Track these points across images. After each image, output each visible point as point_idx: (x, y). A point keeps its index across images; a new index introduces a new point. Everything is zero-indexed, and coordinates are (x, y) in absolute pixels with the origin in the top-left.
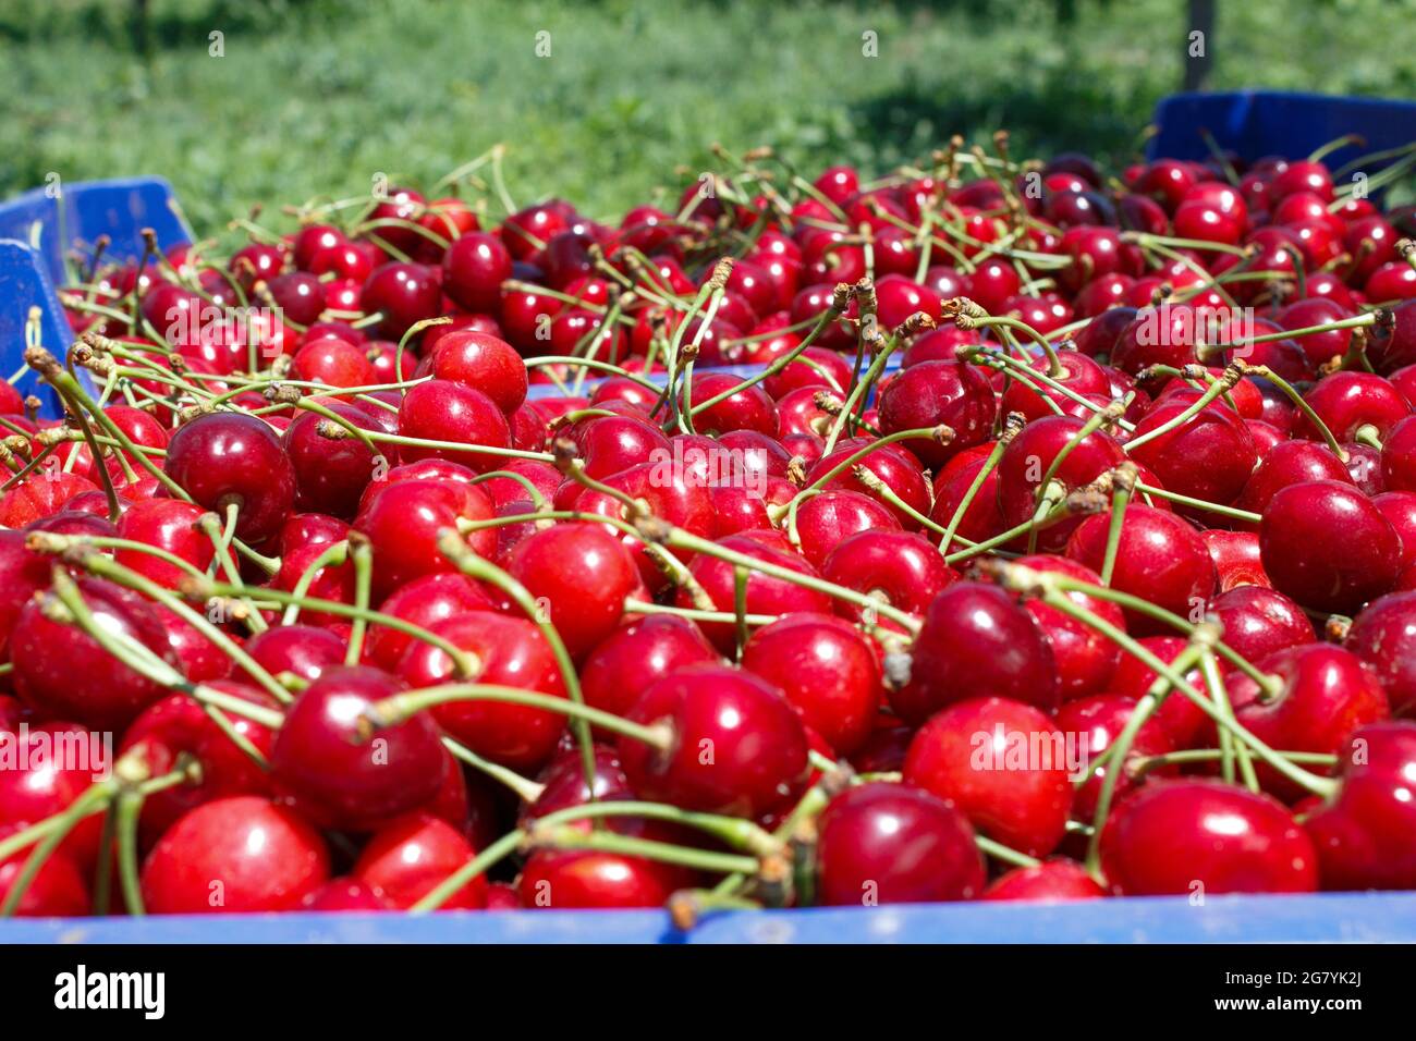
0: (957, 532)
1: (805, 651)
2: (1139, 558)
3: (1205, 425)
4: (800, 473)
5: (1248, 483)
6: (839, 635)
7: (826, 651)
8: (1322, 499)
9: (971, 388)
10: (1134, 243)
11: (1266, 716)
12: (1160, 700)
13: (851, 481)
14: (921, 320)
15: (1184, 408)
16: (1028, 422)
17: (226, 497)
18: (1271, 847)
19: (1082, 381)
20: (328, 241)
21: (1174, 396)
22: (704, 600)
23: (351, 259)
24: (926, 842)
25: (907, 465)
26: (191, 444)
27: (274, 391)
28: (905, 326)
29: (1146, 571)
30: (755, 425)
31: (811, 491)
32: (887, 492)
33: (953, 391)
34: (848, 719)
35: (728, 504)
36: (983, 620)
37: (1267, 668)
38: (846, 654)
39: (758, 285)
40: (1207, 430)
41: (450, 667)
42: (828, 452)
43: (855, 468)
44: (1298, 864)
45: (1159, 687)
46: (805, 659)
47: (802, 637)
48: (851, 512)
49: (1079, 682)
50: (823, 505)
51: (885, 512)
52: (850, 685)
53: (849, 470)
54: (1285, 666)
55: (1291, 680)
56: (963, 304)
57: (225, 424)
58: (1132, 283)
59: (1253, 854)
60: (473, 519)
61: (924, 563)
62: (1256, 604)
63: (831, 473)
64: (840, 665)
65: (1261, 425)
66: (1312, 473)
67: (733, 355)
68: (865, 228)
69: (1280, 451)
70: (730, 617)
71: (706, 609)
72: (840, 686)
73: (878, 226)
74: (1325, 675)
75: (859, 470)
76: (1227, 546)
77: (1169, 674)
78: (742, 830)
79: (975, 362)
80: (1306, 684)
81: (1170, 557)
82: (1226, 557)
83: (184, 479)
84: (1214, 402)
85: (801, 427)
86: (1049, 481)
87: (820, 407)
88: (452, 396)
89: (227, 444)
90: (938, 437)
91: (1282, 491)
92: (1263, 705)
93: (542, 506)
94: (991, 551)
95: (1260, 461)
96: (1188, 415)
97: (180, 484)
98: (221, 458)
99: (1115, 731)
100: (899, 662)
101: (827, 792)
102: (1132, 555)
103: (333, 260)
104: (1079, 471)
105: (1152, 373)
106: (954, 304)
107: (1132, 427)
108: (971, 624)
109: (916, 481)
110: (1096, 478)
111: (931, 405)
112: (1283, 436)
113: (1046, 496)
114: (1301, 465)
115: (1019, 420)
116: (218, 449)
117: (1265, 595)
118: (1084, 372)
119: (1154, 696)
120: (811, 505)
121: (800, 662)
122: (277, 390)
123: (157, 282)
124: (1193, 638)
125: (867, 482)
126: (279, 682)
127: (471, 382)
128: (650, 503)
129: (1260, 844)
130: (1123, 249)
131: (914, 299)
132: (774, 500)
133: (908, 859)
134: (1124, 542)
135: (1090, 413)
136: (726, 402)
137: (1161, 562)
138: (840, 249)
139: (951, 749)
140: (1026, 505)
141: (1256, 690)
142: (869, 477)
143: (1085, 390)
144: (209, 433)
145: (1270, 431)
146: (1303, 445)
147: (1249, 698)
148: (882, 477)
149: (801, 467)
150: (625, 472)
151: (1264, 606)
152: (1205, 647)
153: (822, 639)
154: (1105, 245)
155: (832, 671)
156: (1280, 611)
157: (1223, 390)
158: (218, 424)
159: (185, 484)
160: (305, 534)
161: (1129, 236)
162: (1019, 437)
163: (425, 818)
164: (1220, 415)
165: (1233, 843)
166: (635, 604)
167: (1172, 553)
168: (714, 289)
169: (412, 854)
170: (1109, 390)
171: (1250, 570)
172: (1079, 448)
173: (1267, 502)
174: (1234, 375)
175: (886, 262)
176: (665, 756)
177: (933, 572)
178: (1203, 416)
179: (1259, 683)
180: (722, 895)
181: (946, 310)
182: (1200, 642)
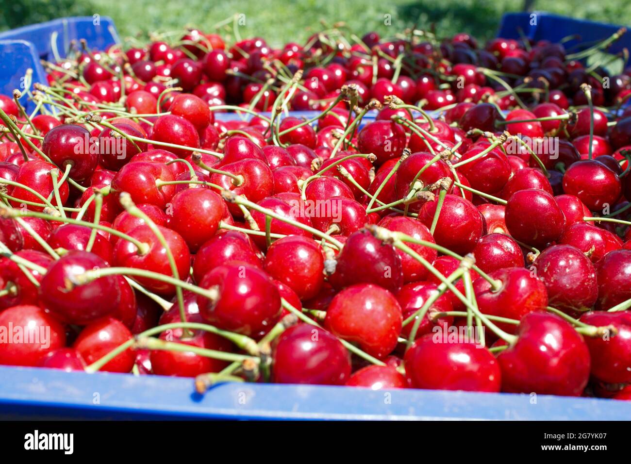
0: (378, 198)
1: (292, 254)
2: (449, 219)
3: (490, 159)
4: (316, 166)
5: (506, 184)
6: (309, 247)
7: (303, 254)
8: (533, 198)
9: (396, 133)
10: (481, 73)
11: (492, 298)
12: (442, 293)
13: (335, 171)
14: (375, 104)
15: (482, 151)
16: (412, 153)
17: (66, 161)
18: (480, 370)
19: (443, 134)
20: (163, 48)
21: (479, 145)
22: (255, 225)
23: (170, 56)
24: (323, 355)
25: (362, 167)
26: (53, 138)
27: (90, 117)
28: (369, 106)
29: (452, 225)
30: (305, 143)
31: (316, 176)
32: (351, 178)
33: (388, 134)
34: (308, 285)
35: (280, 179)
36: (370, 248)
37: (496, 277)
38: (310, 257)
39: (329, 79)
40: (490, 161)
41: (136, 249)
42: (332, 156)
43: (338, 166)
44: (491, 378)
45: (442, 287)
46: (292, 257)
47: (292, 247)
48: (331, 187)
49: (414, 275)
50: (320, 183)
51: (346, 187)
52: (310, 270)
53: (335, 167)
54: (504, 276)
55: (505, 284)
56: (393, 98)
57: (68, 130)
58: (480, 89)
59: (471, 373)
60: (164, 180)
61: (356, 214)
62: (499, 242)
63: (328, 167)
64: (307, 262)
65: (516, 158)
66: (533, 183)
67: (315, 107)
68: (375, 59)
69: (522, 171)
70: (264, 234)
71: (255, 229)
72: (306, 271)
73: (380, 58)
74: (520, 283)
75: (339, 168)
76: (493, 212)
77: (447, 282)
78: (244, 341)
79: (398, 123)
80: (512, 286)
81: (462, 220)
82: (492, 217)
83: (49, 152)
84: (495, 149)
85: (328, 143)
86: (416, 181)
87: (334, 136)
88: (175, 122)
89: (68, 139)
90: (369, 159)
91: (518, 191)
92: (493, 293)
93: (193, 177)
94: (391, 208)
95: (512, 175)
96: (484, 154)
97: (47, 155)
98: (65, 145)
99: (425, 299)
100: (331, 263)
101: (285, 325)
102: (446, 218)
103: (163, 56)
104: (430, 177)
105: (473, 133)
106: (390, 98)
107: (460, 156)
108: (364, 249)
109: (365, 173)
110: (436, 181)
111: (378, 139)
112: (525, 165)
113: (414, 188)
114: (529, 179)
115: (408, 152)
116: (63, 140)
117: (503, 238)
118: (444, 130)
119: (440, 291)
120: (315, 182)
121: (289, 258)
122: (91, 117)
123: (93, 60)
124: (461, 265)
125: (342, 173)
126: (56, 252)
127: (186, 117)
128: (244, 178)
129: (475, 368)
130: (477, 75)
131: (390, 89)
132: (302, 178)
133: (314, 362)
134: (443, 212)
135: (443, 149)
136: (295, 132)
137: (458, 222)
138: (364, 66)
139: (346, 307)
140: (406, 190)
141: (490, 286)
142: (343, 171)
143: (443, 139)
144: (60, 133)
145: (520, 161)
146: (530, 171)
147: (487, 289)
148: (349, 171)
149: (317, 164)
150: (235, 163)
151: (502, 243)
152: (466, 269)
153: (301, 248)
154: (471, 73)
155: (303, 264)
156: (509, 246)
157: (499, 145)
158: (64, 130)
159: (49, 155)
160: (101, 178)
161: (480, 70)
162: (406, 160)
163: (111, 319)
164: (497, 154)
165: (461, 367)
166: (225, 225)
167: (464, 218)
168: (294, 83)
169: (104, 335)
170: (454, 138)
171: (502, 223)
172: (431, 167)
173: (511, 195)
174: (504, 139)
175: (382, 73)
176: (214, 303)
177: (359, 219)
178: (490, 155)
179: (491, 283)
180: (224, 375)
181: (386, 100)
182: (464, 266)
